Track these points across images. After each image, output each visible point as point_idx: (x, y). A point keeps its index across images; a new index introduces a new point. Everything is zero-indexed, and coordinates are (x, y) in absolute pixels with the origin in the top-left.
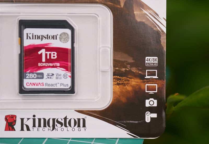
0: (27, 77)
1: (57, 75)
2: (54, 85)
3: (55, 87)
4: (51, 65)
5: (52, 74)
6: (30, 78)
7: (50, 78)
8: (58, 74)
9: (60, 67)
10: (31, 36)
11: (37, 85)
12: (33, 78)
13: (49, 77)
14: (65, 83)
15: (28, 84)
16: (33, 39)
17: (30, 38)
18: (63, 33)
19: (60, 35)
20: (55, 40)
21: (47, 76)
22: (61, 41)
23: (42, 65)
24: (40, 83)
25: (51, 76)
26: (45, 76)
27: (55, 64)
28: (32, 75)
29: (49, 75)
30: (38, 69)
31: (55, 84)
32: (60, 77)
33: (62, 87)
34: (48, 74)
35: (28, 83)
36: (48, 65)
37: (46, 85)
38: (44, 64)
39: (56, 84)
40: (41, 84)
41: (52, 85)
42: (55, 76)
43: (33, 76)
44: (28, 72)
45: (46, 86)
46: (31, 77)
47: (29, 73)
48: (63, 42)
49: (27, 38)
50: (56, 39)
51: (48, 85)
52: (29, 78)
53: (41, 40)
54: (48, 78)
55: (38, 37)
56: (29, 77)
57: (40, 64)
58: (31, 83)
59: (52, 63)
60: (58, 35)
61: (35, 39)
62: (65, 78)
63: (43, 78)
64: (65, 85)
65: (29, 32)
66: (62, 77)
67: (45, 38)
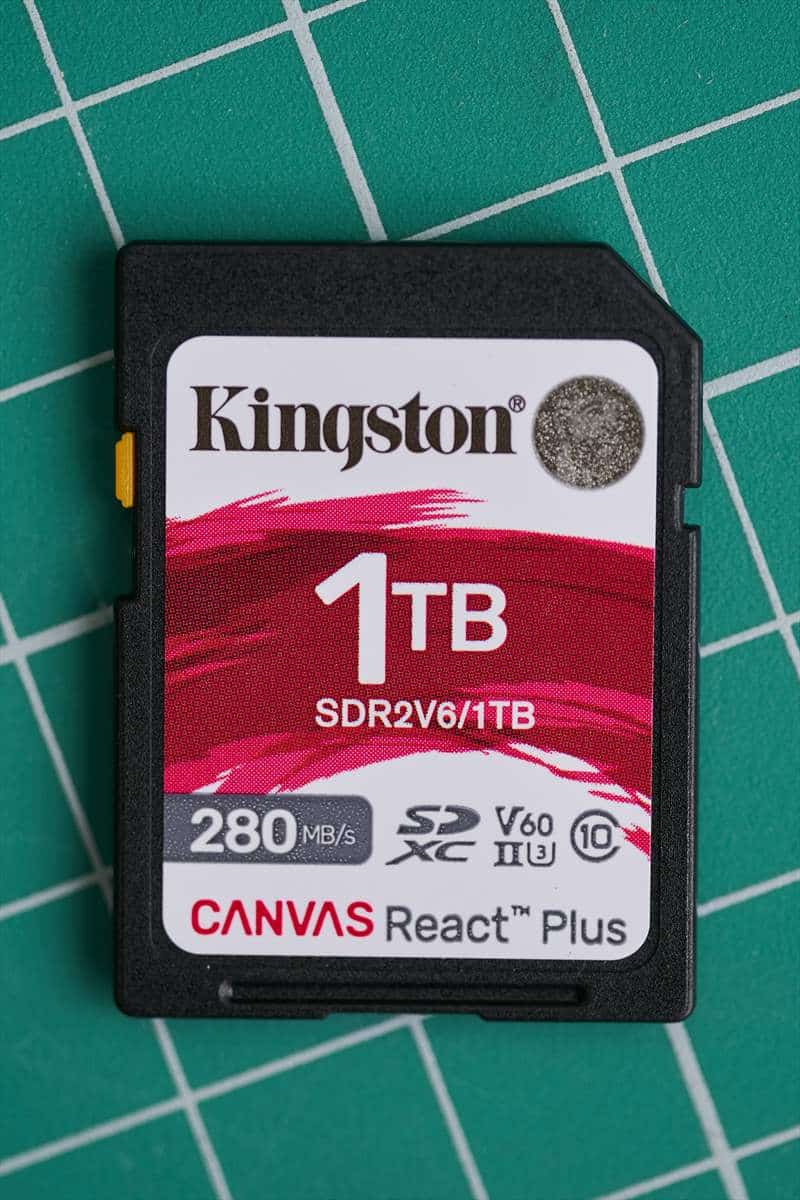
0: (200, 845)
1: (506, 829)
2: (479, 929)
3: (491, 950)
4: (446, 713)
5: (453, 817)
6: (228, 857)
7: (431, 852)
8: (515, 811)
9: (541, 737)
10: (241, 414)
11: (300, 930)
12: (261, 856)
13: (422, 839)
14: (591, 914)
15: (207, 917)
16: (261, 444)
17: (233, 442)
18: (580, 383)
19: (547, 407)
20: (490, 461)
21: (403, 830)
22: (551, 467)
23: (353, 713)
24: (328, 907)
25: (445, 829)
26: (386, 839)
27: (490, 712)
28: (249, 825)
29: (427, 826)
30: (310, 760)
31: (490, 914)
32: (536, 839)
33: (562, 948)
34: (411, 813)
35: (216, 908)
36: (414, 719)
37: (390, 924)
38: (375, 712)
39: (499, 918)
40: (345, 921)
41: (457, 927)
42: (487, 832)
43: (259, 829)
44: (210, 789)
45: (397, 932)
46: (242, 839)
47: (224, 801)
48: (580, 484)
49: (204, 443)
50: (504, 446)
51: (411, 928)
52: (218, 848)
53: (344, 457)
54: (419, 851)
55: (320, 431)
56: (218, 838)
57: (329, 713)
58: (237, 906)
59: (458, 699)
60: (518, 401)
61: (287, 444)
62: (591, 851)
63: (359, 853)
64: (592, 933)
66: (564, 847)
67: (381, 442)
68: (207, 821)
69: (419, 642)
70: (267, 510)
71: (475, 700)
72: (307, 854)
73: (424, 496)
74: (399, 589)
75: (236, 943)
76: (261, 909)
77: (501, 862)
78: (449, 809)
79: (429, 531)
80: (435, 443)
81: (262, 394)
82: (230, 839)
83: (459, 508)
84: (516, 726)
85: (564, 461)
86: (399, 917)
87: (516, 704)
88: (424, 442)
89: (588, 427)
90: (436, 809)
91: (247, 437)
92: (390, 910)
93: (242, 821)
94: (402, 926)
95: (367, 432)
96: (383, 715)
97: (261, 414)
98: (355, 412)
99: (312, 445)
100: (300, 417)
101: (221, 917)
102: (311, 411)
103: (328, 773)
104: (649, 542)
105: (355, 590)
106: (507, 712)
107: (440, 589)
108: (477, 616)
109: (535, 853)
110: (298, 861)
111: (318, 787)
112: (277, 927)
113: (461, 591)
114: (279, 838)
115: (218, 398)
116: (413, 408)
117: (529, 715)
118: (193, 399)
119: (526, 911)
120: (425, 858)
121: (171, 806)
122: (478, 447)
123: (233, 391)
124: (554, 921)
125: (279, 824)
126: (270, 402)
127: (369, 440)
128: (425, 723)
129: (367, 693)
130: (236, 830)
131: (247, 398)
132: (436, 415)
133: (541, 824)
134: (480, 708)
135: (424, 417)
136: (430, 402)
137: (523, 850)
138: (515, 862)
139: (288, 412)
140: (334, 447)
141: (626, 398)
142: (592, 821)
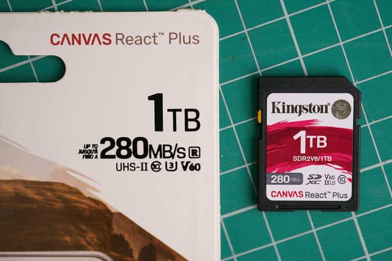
1: (327, 178)
2: (322, 196)
4: (316, 158)
5: (317, 176)
6: (278, 184)
7: (313, 182)
8: (328, 175)
10: (280, 107)
11: (290, 196)
12: (283, 183)
13: (311, 180)
15: (274, 194)
16: (284, 112)
17: (279, 111)
18: (340, 101)
19: (334, 105)
21: (308, 179)
22: (335, 116)
23: (300, 158)
25: (316, 178)
27: (324, 158)
29: (313, 178)
30: (292, 167)
32: (332, 180)
33: (336, 199)
34: (310, 176)
35: (275, 192)
38: (304, 158)
40: (298, 195)
41: (318, 195)
43: (283, 179)
44: (275, 172)
45: (307, 196)
46: (280, 181)
48: (340, 118)
49: (274, 112)
50: (326, 112)
52: (276, 182)
53: (298, 114)
54: (311, 182)
55: (294, 109)
56: (276, 180)
58: (279, 192)
59: (318, 156)
60: (329, 104)
61: (288, 112)
62: (341, 182)
63: (301, 183)
64: (341, 196)
65: (276, 100)
67: (305, 111)
68: (274, 178)
69: (311, 146)
70: (284, 123)
71: (321, 156)
72: (291, 183)
73: (312, 121)
74: (308, 137)
75: (279, 199)
76: (283, 193)
77: (326, 184)
78: (317, 175)
79: (313, 127)
80: (314, 111)
81: (284, 103)
82: (278, 180)
83: (318, 123)
84: (328, 160)
85: (337, 114)
86: (308, 194)
87: (328, 157)
88: (312, 111)
89: (341, 108)
90: (314, 175)
91: (281, 111)
92: (306, 193)
93: (280, 177)
94: (308, 195)
95: (302, 110)
96: (305, 159)
97: (284, 107)
98: (300, 106)
99: (293, 112)
100: (290, 107)
101: (276, 194)
102: (292, 106)
103: (295, 169)
104: (352, 128)
105: (300, 137)
106: (327, 158)
107: (315, 137)
108: (322, 141)
109: (332, 182)
110: (290, 184)
111: (294, 171)
112: (286, 196)
113: (319, 137)
114: (287, 180)
115: (276, 104)
116: (310, 105)
117: (331, 158)
118: (272, 104)
119: (330, 192)
120: (312, 183)
121: (268, 175)
122: (322, 112)
123: (279, 103)
124: (335, 194)
125: (287, 178)
126: (285, 105)
127: (303, 111)
128: (312, 160)
129: (302, 155)
130: (279, 179)
131: (281, 104)
132: (314, 107)
133: (332, 177)
134: (322, 157)
135: (312, 107)
136: (313, 104)
137: (329, 182)
138: (328, 184)
139: (288, 106)
140: (297, 112)
141: (348, 103)
142: (341, 177)
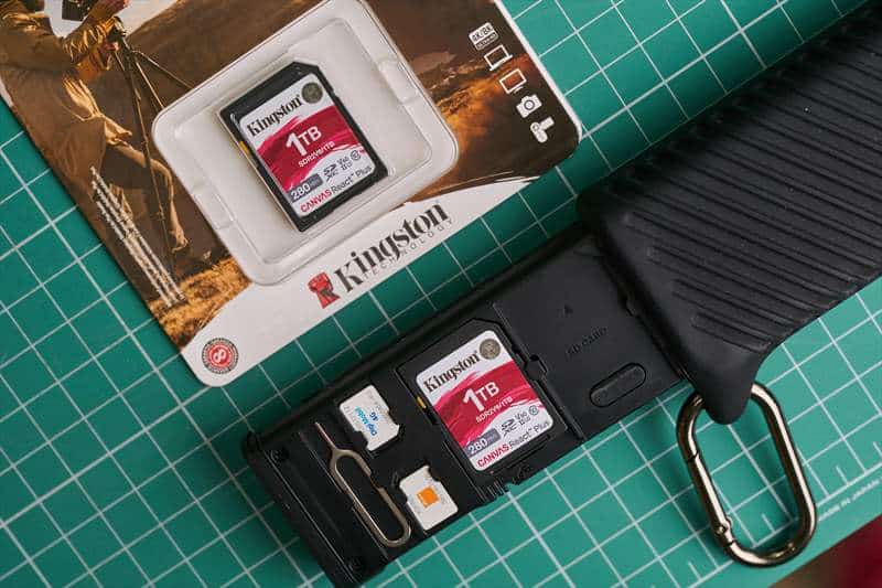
3: (351, 184)
20: (300, 108)
42: (339, 166)
57: (301, 164)
